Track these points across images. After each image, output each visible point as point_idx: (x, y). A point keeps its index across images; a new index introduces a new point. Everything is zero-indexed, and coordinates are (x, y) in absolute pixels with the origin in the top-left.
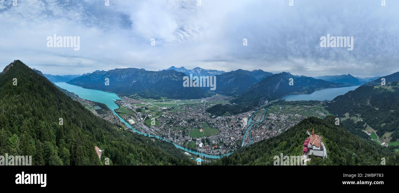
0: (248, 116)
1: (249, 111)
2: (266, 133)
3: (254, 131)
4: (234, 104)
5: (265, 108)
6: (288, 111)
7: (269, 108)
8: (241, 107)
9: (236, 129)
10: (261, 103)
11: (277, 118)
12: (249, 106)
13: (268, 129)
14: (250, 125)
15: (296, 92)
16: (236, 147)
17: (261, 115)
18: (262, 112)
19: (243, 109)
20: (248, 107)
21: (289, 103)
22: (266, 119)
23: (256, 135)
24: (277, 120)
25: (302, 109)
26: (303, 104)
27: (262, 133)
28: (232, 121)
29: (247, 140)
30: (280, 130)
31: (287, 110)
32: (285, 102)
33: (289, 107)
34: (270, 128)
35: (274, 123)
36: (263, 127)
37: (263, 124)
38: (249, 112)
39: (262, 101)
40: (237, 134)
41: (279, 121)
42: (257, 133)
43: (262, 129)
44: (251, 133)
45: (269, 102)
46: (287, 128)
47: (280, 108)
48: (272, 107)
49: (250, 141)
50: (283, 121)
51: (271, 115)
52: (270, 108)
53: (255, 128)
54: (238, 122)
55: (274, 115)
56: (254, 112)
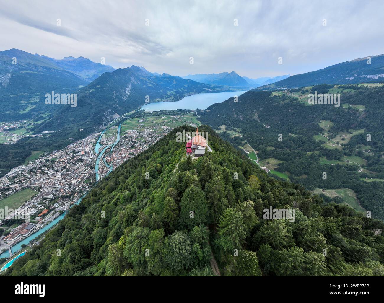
0: (91, 142)
1: (88, 135)
2: (128, 153)
3: (111, 157)
4: (46, 132)
5: (117, 124)
6: (152, 124)
7: (123, 123)
8: (70, 133)
9: (74, 167)
10: (107, 119)
11: (138, 134)
12: (84, 127)
13: (129, 149)
14: (100, 153)
15: (159, 99)
16: (87, 187)
17: (114, 135)
18: (114, 131)
19: (74, 135)
20: (85, 130)
21: (151, 114)
22: (123, 138)
23: (115, 160)
24: (139, 136)
25: (169, 120)
26: (170, 114)
27: (122, 156)
28: (59, 161)
29: (102, 171)
30: (145, 145)
31: (150, 123)
32: (145, 113)
33: (152, 118)
34: (132, 147)
35: (136, 141)
36: (122, 148)
37: (121, 145)
38: (90, 136)
39: (108, 115)
40: (82, 173)
41: (142, 136)
42: (116, 157)
43: (120, 150)
44: (105, 162)
45: (120, 115)
46: (153, 142)
47: (140, 121)
48: (128, 121)
49: (107, 170)
50: (148, 136)
51: (130, 132)
52: (126, 124)
53: (108, 152)
54: (73, 157)
55: (134, 131)
56: (99, 134)
